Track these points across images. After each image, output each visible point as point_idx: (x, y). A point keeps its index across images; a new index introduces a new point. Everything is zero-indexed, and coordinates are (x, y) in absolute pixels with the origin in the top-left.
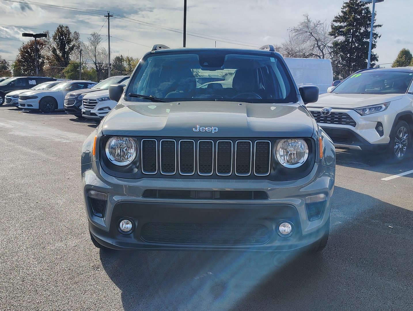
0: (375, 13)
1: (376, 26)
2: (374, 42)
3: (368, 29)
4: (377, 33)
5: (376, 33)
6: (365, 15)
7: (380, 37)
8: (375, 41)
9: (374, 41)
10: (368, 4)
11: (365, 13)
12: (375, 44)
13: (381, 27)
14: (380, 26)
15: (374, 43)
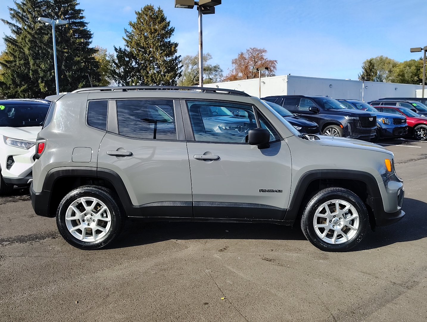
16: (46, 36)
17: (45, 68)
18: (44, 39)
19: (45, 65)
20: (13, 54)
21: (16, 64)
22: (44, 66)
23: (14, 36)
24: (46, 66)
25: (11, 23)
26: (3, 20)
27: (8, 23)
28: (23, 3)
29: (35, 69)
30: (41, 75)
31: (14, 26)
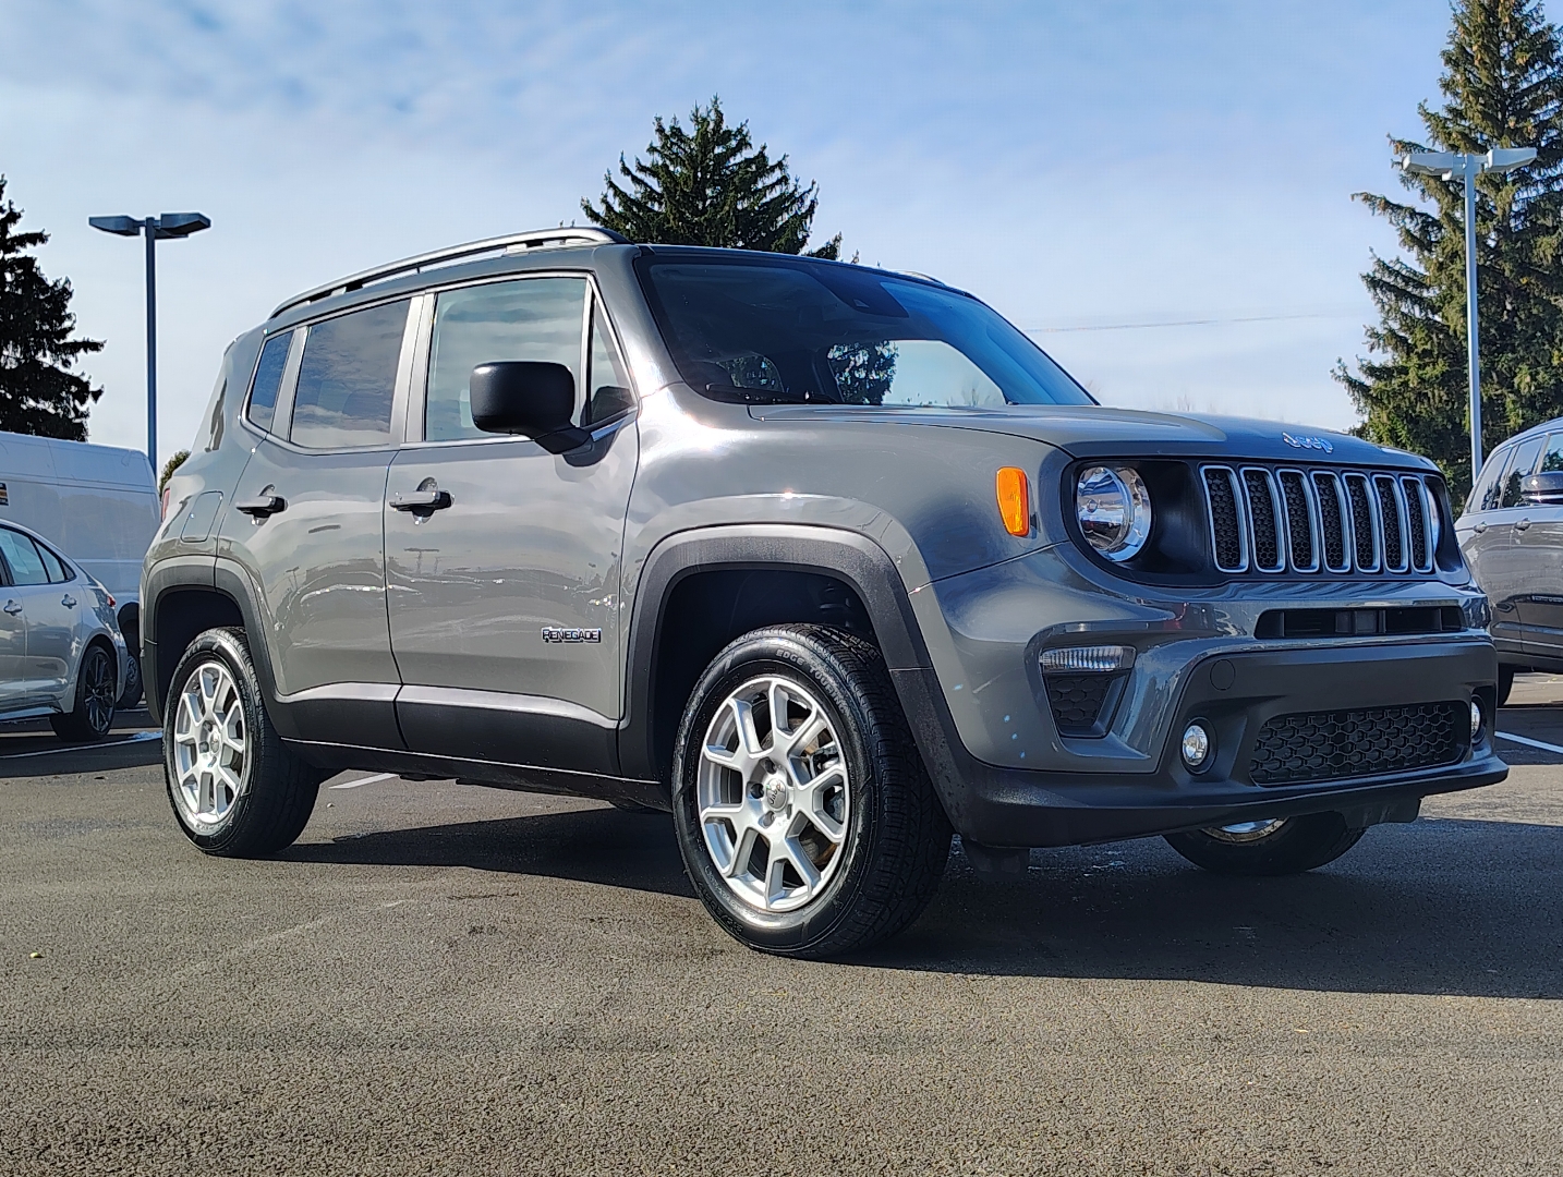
0: (67, 286)
1: (75, 347)
2: (77, 417)
3: (40, 354)
4: (85, 379)
5: (77, 378)
6: (19, 292)
7: (97, 395)
8: (82, 409)
9: (75, 409)
10: (28, 245)
11: (17, 283)
12: (81, 425)
13: (98, 350)
14: (95, 346)
15: (78, 421)
16: (1546, 239)
17: (1533, 388)
18: (1538, 254)
19: (1538, 373)
20: (1404, 340)
21: (1405, 384)
22: (1528, 379)
23: (1411, 260)
24: (1539, 377)
25: (1399, 207)
26: (1368, 198)
27: (1387, 205)
28: (1451, 110)
29: (1490, 398)
30: (1512, 423)
31: (1413, 214)
